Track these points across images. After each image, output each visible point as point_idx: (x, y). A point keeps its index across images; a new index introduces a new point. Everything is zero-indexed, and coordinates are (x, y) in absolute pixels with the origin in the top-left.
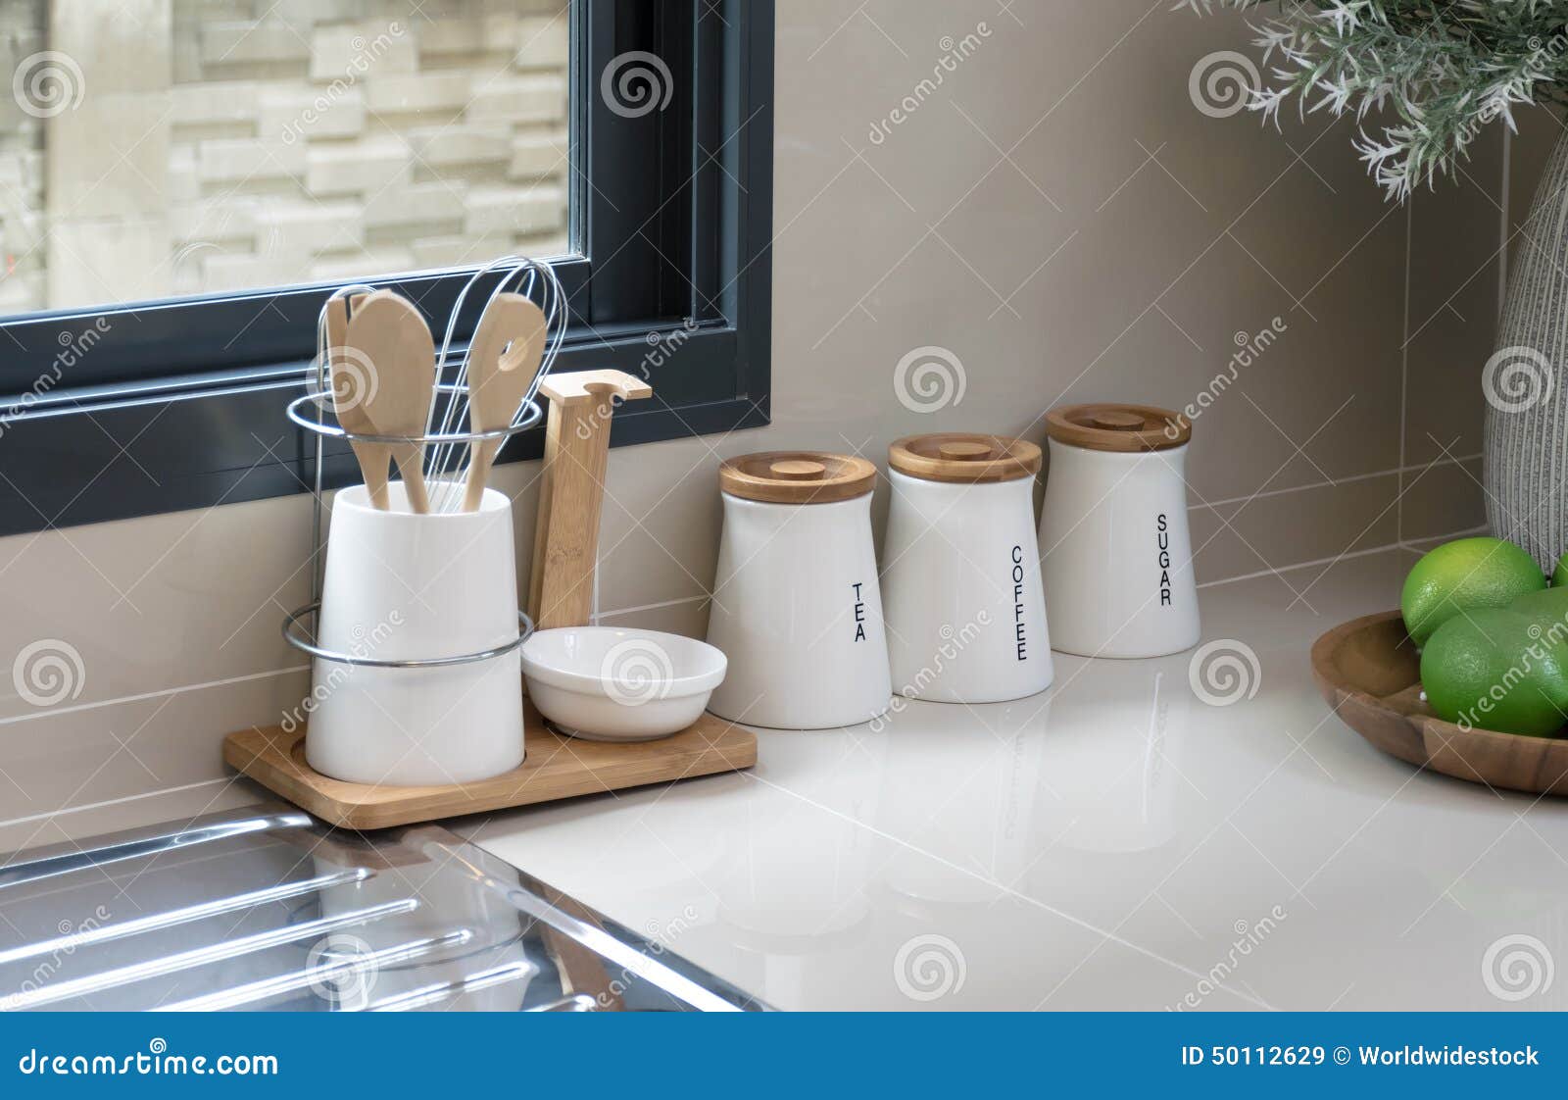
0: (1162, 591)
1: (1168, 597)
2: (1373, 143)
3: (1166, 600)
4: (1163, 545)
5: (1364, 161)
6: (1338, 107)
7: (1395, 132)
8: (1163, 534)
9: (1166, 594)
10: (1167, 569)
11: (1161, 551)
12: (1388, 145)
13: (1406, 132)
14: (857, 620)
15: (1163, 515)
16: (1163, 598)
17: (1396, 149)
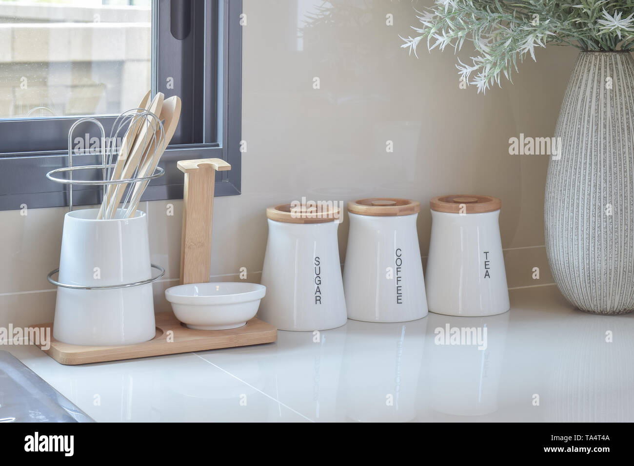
0: (316, 297)
1: (319, 300)
2: (464, 65)
3: (318, 302)
4: (318, 273)
5: (459, 74)
6: (443, 47)
7: (476, 59)
8: (318, 268)
9: (318, 298)
10: (319, 286)
11: (316, 276)
12: (473, 66)
13: (480, 59)
14: (486, 268)
15: (317, 257)
16: (316, 300)
17: (476, 67)
